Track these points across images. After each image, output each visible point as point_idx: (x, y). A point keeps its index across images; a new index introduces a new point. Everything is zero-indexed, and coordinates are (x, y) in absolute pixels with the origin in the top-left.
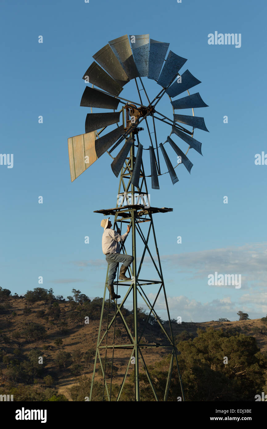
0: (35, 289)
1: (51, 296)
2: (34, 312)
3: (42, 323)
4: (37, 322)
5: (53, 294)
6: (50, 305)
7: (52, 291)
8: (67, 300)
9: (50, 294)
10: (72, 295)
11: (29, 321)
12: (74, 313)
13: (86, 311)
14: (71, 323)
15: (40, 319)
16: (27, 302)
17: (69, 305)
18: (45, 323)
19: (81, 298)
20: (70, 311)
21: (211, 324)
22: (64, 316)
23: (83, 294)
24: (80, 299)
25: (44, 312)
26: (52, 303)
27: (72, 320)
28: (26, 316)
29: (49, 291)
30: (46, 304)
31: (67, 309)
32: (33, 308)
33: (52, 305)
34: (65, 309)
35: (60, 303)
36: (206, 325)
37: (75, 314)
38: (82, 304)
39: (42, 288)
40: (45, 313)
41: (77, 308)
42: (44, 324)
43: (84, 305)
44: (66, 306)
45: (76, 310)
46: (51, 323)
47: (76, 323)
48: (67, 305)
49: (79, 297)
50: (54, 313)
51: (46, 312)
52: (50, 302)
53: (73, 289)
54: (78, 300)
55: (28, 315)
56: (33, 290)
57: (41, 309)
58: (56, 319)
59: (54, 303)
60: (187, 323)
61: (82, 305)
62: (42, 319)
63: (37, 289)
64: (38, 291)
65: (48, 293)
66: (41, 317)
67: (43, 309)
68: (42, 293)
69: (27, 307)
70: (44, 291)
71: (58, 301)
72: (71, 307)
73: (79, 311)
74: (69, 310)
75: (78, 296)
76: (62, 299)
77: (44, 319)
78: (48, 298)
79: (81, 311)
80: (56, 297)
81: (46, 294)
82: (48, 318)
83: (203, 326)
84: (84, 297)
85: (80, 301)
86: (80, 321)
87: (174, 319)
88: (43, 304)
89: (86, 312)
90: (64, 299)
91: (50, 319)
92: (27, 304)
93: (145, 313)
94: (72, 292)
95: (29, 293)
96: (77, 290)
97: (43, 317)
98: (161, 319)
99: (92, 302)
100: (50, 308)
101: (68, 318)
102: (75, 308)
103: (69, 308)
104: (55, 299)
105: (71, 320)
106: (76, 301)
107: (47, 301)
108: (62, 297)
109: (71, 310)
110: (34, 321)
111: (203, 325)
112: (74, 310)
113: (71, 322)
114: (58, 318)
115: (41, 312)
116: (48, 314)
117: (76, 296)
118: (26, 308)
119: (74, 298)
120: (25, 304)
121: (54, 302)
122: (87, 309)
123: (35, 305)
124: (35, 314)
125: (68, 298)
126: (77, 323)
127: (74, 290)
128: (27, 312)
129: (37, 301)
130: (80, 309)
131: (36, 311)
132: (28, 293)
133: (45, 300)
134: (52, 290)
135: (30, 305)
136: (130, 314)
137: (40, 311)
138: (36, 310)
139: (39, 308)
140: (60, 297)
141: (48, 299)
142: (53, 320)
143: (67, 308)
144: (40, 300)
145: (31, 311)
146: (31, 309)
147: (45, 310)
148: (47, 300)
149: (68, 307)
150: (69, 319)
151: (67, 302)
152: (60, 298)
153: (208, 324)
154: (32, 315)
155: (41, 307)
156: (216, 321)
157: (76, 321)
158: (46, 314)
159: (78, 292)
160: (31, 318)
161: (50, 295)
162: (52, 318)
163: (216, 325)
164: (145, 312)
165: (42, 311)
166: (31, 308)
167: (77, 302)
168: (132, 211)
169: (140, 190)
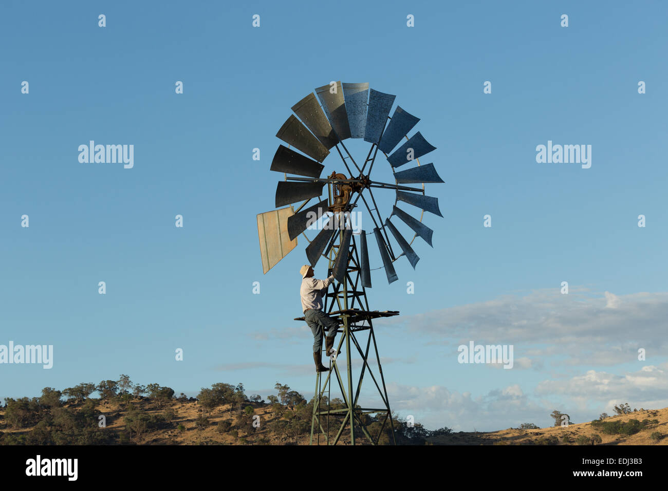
0: (214, 386)
1: (242, 396)
2: (215, 424)
3: (227, 442)
4: (219, 441)
5: (245, 393)
6: (239, 411)
7: (241, 388)
8: (267, 401)
9: (239, 392)
10: (276, 393)
11: (206, 439)
12: (281, 423)
13: (300, 419)
14: (276, 440)
15: (224, 435)
16: (201, 407)
17: (271, 409)
18: (232, 442)
19: (291, 398)
20: (273, 420)
21: (507, 433)
22: (264, 429)
23: (293, 392)
24: (288, 400)
25: (230, 424)
26: (243, 408)
27: (278, 434)
28: (201, 430)
29: (237, 389)
30: (233, 409)
31: (268, 418)
32: (212, 417)
33: (244, 411)
34: (265, 418)
35: (256, 408)
36: (500, 436)
37: (282, 425)
38: (292, 408)
39: (224, 383)
40: (232, 425)
41: (284, 415)
43: (296, 410)
44: (266, 413)
45: (282, 419)
46: (243, 440)
47: (284, 440)
48: (268, 411)
49: (287, 397)
50: (246, 424)
51: (234, 423)
52: (239, 405)
53: (276, 383)
54: (286, 402)
55: (203, 429)
56: (211, 388)
57: (224, 419)
58: (252, 435)
59: (247, 408)
60: (467, 433)
61: (293, 409)
62: (227, 434)
63: (218, 385)
64: (220, 388)
65: (236, 391)
66: (225, 431)
67: (229, 417)
68: (226, 392)
69: (202, 416)
70: (229, 389)
71: (254, 404)
72: (274, 413)
73: (288, 420)
74: (271, 418)
75: (286, 395)
76: (259, 401)
77: (230, 435)
78: (236, 400)
79: (291, 419)
80: (249, 398)
81: (232, 394)
82: (237, 433)
83: (495, 437)
84: (296, 395)
85: (289, 403)
86: (290, 437)
87: (446, 428)
88: (228, 410)
89: (300, 421)
90: (263, 401)
91: (240, 435)
92: (201, 411)
93: (398, 419)
94: (276, 388)
95: (205, 392)
96: (283, 385)
97: (228, 431)
98: (424, 428)
99: (309, 403)
100: (240, 417)
101: (270, 431)
102: (282, 415)
103: (271, 415)
104: (248, 401)
105: (275, 435)
106: (283, 402)
107: (235, 405)
108: (259, 397)
109: (275, 419)
110: (214, 439)
111: (495, 435)
112: (280, 418)
113: (276, 438)
114: (255, 432)
115: (225, 423)
116: (237, 427)
117: (282, 394)
118: (200, 418)
119: (279, 398)
120: (199, 410)
121: (246, 405)
122: (301, 415)
123: (214, 412)
124: (215, 427)
125: (269, 398)
126: (285, 440)
127: (278, 384)
128: (203, 423)
129: (218, 405)
130: (290, 417)
131: (217, 422)
132: (202, 393)
133: (231, 404)
134: (241, 387)
135: (207, 412)
136: (373, 422)
137: (224, 422)
138: (217, 420)
139: (221, 417)
140: (256, 396)
141: (237, 402)
142: (246, 436)
143: (269, 415)
144: (224, 404)
145: (208, 421)
146: (208, 420)
147: (232, 420)
148: (235, 403)
149: (269, 413)
150: (272, 434)
151: (267, 405)
152: (256, 399)
153: (504, 434)
154: (211, 428)
155: (224, 414)
156: (516, 429)
157: (283, 437)
158: (234, 427)
159: (285, 388)
160: (209, 435)
161: (239, 394)
162: (244, 432)
163: (516, 435)
164: (397, 417)
165: (227, 423)
166: (208, 417)
167: (285, 404)
168: (345, 318)
169: (354, 288)
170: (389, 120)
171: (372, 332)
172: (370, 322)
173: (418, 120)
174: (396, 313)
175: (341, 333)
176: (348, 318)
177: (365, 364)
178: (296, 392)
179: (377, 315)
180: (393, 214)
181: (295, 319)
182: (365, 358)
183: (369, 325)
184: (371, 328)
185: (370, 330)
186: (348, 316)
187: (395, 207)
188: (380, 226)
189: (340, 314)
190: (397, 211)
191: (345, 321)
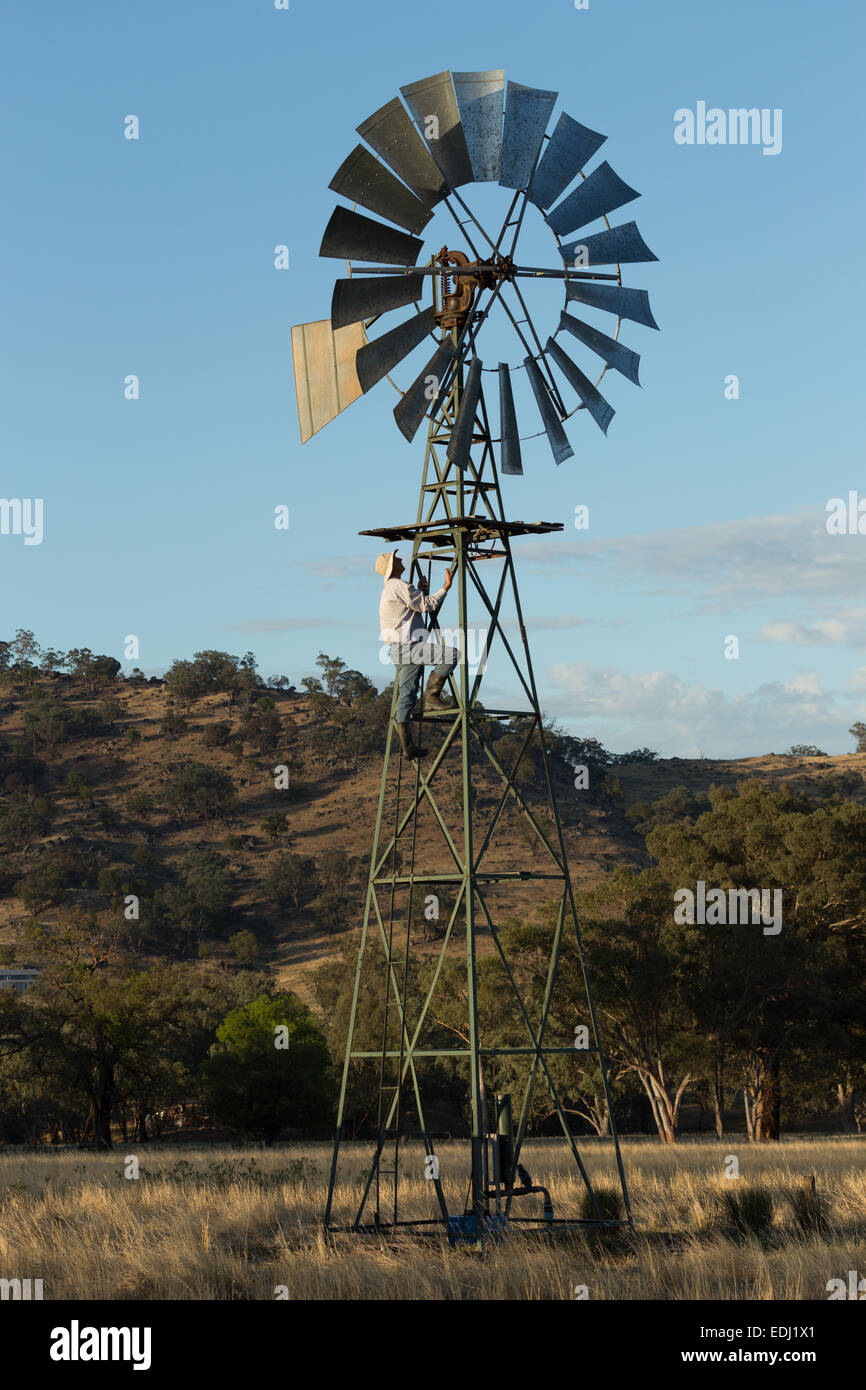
0: (198, 655)
1: (251, 677)
2: (197, 729)
3: (220, 765)
4: (206, 762)
5: (258, 671)
6: (247, 705)
7: (251, 661)
8: (302, 689)
9: (246, 669)
10: (318, 672)
11: (180, 757)
12: (326, 732)
13: (362, 723)
14: (316, 764)
15: (215, 751)
16: (172, 696)
17: (307, 704)
18: (229, 765)
19: (346, 683)
20: (311, 724)
21: (765, 763)
22: (294, 741)
23: (352, 672)
24: (342, 687)
25: (229, 730)
26: (253, 701)
27: (318, 752)
28: (171, 741)
29: (243, 663)
30: (233, 702)
31: (303, 720)
32: (192, 716)
33: (255, 705)
34: (296, 720)
35: (278, 701)
36: (748, 768)
37: (328, 735)
38: (349, 703)
39: (219, 651)
40: (232, 733)
41: (332, 717)
42: (229, 768)
43: (357, 707)
44: (298, 710)
45: (330, 723)
46: (251, 762)
47: (331, 764)
48: (301, 706)
49: (339, 680)
50: (259, 731)
51: (235, 729)
52: (245, 695)
53: (319, 655)
54: (337, 690)
55: (176, 739)
56: (192, 660)
57: (216, 720)
58: (269, 752)
59: (261, 699)
60: (687, 760)
61: (349, 706)
62: (222, 749)
63: (206, 654)
64: (209, 661)
65: (242, 667)
66: (218, 744)
67: (226, 718)
68: (221, 667)
69: (175, 713)
70: (228, 663)
71: (276, 693)
72: (314, 712)
73: (341, 726)
74: (307, 722)
75: (338, 678)
76: (286, 687)
77: (227, 751)
78: (240, 685)
79: (345, 724)
80: (265, 682)
81: (233, 672)
82: (240, 749)
83: (739, 771)
84: (357, 678)
85: (343, 693)
86: (342, 758)
87: (646, 750)
88: (225, 704)
89: (364, 729)
90: (293, 688)
91: (247, 752)
92: (172, 703)
93: (553, 730)
94: (318, 663)
95: (180, 668)
96: (332, 659)
97: (224, 744)
98: (603, 748)
99: (382, 694)
100: (247, 717)
101: (305, 747)
102: (329, 714)
103: (308, 715)
104: (263, 687)
105: (313, 755)
106: (331, 692)
107: (239, 694)
108: (285, 680)
109: (315, 723)
110: (197, 759)
111: (741, 766)
112: (324, 721)
113: (317, 759)
114: (275, 747)
115: (218, 729)
116: (242, 736)
117: (331, 676)
118: (170, 716)
119: (324, 684)
120: (167, 703)
121: (260, 695)
122: (365, 717)
123: (197, 707)
124: (199, 736)
125: (305, 682)
126: (334, 764)
127: (322, 656)
128: (175, 727)
129: (204, 693)
130: (345, 719)
131: (202, 726)
132: (175, 669)
133: (231, 692)
134: (252, 659)
135: (184, 707)
136: (507, 733)
137: (215, 727)
138: (203, 722)
139: (211, 716)
140: (280, 679)
141: (241, 689)
142: (258, 755)
143: (303, 715)
144: (216, 692)
145: (186, 724)
146: (186, 721)
147: (232, 723)
148: (237, 690)
149: (303, 711)
150: (309, 751)
151: (300, 695)
152: (278, 684)
153: (758, 765)
154: (190, 737)
155: (218, 712)
156: (780, 755)
157: (329, 757)
158: (235, 737)
159: (337, 663)
160: (186, 750)
161: (247, 673)
162: (255, 747)
163: (781, 766)
164: (552, 726)
165: (221, 727)
166: (185, 717)
167: (335, 695)
168: (457, 533)
169: (479, 476)
170: (546, 142)
171: (509, 561)
172: (506, 543)
173: (603, 139)
174: (558, 527)
175: (450, 563)
176: (463, 533)
177: (495, 624)
178: (358, 673)
179: (519, 529)
180: (561, 328)
181: (360, 534)
182: (494, 613)
183: (502, 548)
184: (508, 553)
185: (505, 558)
186: (464, 529)
187: (564, 315)
188: (536, 353)
189: (447, 526)
190: (568, 322)
191: (458, 539)
